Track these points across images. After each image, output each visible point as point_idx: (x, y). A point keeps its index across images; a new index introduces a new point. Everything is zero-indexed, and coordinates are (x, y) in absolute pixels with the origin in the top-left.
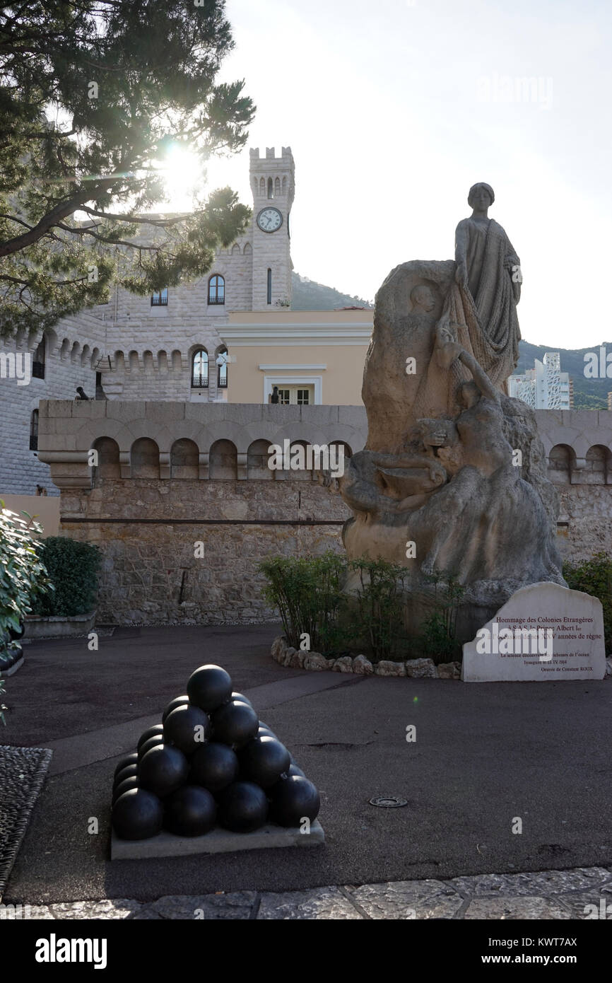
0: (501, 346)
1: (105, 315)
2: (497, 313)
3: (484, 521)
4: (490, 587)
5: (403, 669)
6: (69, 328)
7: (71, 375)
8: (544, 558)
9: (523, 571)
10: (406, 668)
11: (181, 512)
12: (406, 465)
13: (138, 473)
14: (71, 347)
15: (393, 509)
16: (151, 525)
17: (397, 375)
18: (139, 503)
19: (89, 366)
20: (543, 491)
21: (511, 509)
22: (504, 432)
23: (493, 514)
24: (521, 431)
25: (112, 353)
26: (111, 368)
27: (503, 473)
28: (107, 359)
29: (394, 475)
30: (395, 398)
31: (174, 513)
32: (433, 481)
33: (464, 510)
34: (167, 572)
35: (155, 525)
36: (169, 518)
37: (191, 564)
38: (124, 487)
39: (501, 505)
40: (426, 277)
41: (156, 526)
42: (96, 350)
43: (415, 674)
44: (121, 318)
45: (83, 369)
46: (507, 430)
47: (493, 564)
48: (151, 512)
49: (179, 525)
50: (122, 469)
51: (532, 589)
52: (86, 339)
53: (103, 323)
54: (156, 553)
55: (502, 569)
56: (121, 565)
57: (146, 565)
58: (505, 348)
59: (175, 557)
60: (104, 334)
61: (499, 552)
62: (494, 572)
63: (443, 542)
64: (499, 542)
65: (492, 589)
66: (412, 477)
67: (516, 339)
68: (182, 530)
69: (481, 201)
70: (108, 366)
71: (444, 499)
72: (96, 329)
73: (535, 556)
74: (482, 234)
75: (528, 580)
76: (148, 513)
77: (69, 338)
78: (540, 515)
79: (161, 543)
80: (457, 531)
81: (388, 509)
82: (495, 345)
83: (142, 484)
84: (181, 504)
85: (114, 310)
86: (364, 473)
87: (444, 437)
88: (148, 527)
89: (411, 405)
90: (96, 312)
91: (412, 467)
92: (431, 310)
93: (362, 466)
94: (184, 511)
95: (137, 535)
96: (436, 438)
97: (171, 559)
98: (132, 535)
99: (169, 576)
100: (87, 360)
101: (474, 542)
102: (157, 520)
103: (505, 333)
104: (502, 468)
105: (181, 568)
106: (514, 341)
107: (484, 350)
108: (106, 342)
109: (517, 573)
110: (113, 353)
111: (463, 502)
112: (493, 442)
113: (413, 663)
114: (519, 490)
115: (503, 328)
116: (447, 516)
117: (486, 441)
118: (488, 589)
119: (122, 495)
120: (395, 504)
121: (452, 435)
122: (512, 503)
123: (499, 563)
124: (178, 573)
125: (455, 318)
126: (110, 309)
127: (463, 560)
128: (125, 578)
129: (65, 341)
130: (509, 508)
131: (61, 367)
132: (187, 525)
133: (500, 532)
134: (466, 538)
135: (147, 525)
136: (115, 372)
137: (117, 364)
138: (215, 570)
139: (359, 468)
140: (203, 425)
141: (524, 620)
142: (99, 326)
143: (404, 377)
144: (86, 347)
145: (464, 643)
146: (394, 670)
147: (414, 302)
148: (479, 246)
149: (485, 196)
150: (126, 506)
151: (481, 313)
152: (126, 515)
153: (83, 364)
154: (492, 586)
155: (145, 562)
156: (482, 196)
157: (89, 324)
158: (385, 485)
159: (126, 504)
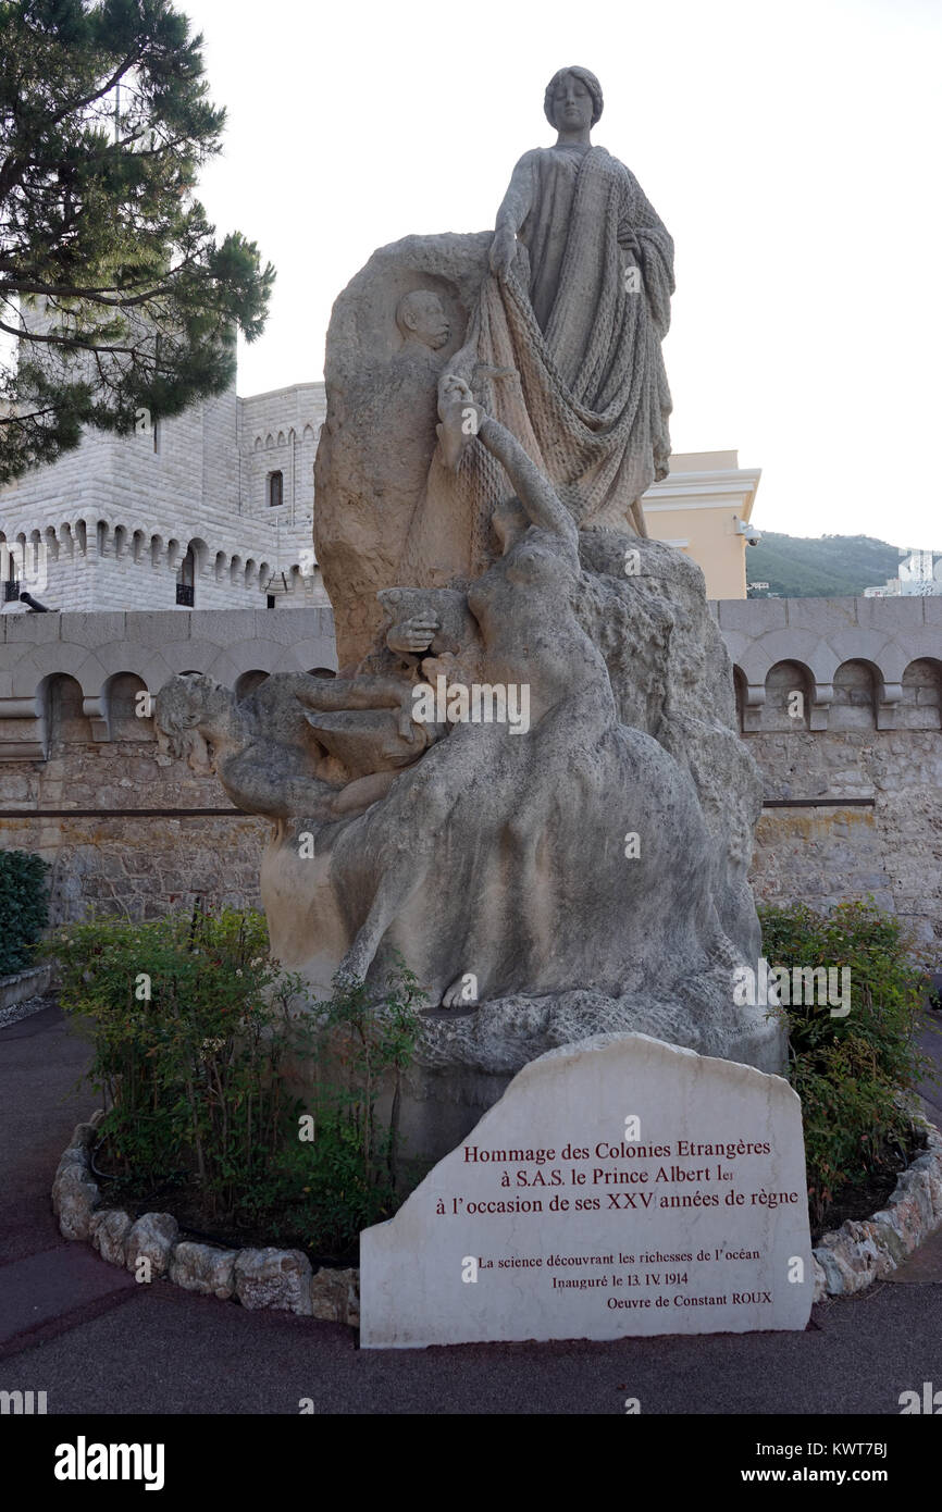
0: (607, 417)
1: (280, 519)
2: (602, 347)
3: (509, 842)
4: (519, 1021)
5: (223, 1278)
6: (224, 537)
7: (231, 600)
8: (700, 921)
9: (629, 965)
10: (235, 1273)
11: (193, 796)
12: (361, 703)
13: (121, 732)
14: (228, 562)
15: (323, 810)
16: (143, 819)
17: (360, 496)
18: (125, 782)
19: (256, 587)
20: (703, 755)
21: (583, 809)
22: (578, 609)
23: (530, 822)
24: (633, 609)
25: (287, 570)
26: (286, 589)
27: (565, 715)
28: (281, 577)
29: (326, 727)
30: (359, 549)
31: (181, 799)
32: (405, 738)
33: (450, 815)
34: (169, 898)
35: (149, 819)
36: (173, 806)
37: (209, 885)
38: (100, 757)
39: (554, 798)
40: (426, 269)
41: (152, 821)
42: (264, 566)
43: (251, 1297)
44: (299, 522)
45: (249, 592)
46: (584, 605)
47: (550, 949)
48: (143, 797)
49: (189, 819)
50: (93, 726)
51: (577, 1060)
52: (251, 551)
53: (274, 529)
54: (151, 866)
55: (570, 962)
56: (93, 889)
57: (133, 888)
58: (618, 420)
59: (182, 872)
60: (275, 544)
61: (564, 917)
62: (550, 970)
63: (401, 898)
64: (561, 894)
65: (525, 1026)
66: (362, 730)
67: (658, 409)
68: (194, 827)
69: (568, 104)
70: (283, 586)
71: (408, 786)
72: (265, 537)
73: (667, 921)
74: (566, 169)
75: (640, 989)
76: (138, 798)
77: (225, 551)
78: (676, 818)
79: (160, 850)
80: (437, 870)
81: (312, 810)
82: (590, 415)
83: (128, 751)
84: (192, 783)
85: (290, 511)
86: (272, 724)
87: (433, 630)
88: (137, 822)
89: (396, 564)
90: (267, 516)
91: (371, 707)
92: (442, 345)
93: (271, 709)
94: (197, 794)
95: (120, 836)
96: (410, 633)
97: (176, 876)
98: (111, 837)
99: (172, 906)
100: (253, 580)
101: (492, 895)
102: (153, 810)
103: (620, 388)
104: (565, 700)
105: (192, 891)
106: (653, 412)
107: (561, 425)
108: (278, 555)
109: (610, 973)
110: (288, 568)
111: (448, 795)
112: (539, 635)
113: (253, 1260)
114: (609, 758)
115: (615, 380)
116: (406, 831)
117: (524, 635)
118: (513, 1025)
119: (97, 769)
120: (328, 798)
121: (453, 623)
122: (585, 792)
123: (566, 944)
124: (187, 899)
125: (488, 355)
126: (286, 510)
127: (473, 940)
128: (98, 909)
129: (220, 555)
130: (577, 806)
131: (217, 591)
132: (203, 819)
133: (559, 868)
134: (466, 885)
135: (136, 819)
136: (290, 594)
137: (294, 584)
138: (250, 895)
139: (263, 711)
140: (222, 648)
141: (550, 1155)
142: (268, 534)
143: (376, 498)
144: (250, 562)
145: (363, 1225)
146: (204, 1278)
147: (404, 329)
148: (558, 198)
149: (577, 95)
150: (103, 789)
151: (558, 353)
152: (103, 803)
153: (248, 586)
154: (526, 1017)
155: (132, 882)
156: (571, 92)
157: (255, 531)
158: (324, 752)
159: (103, 785)
